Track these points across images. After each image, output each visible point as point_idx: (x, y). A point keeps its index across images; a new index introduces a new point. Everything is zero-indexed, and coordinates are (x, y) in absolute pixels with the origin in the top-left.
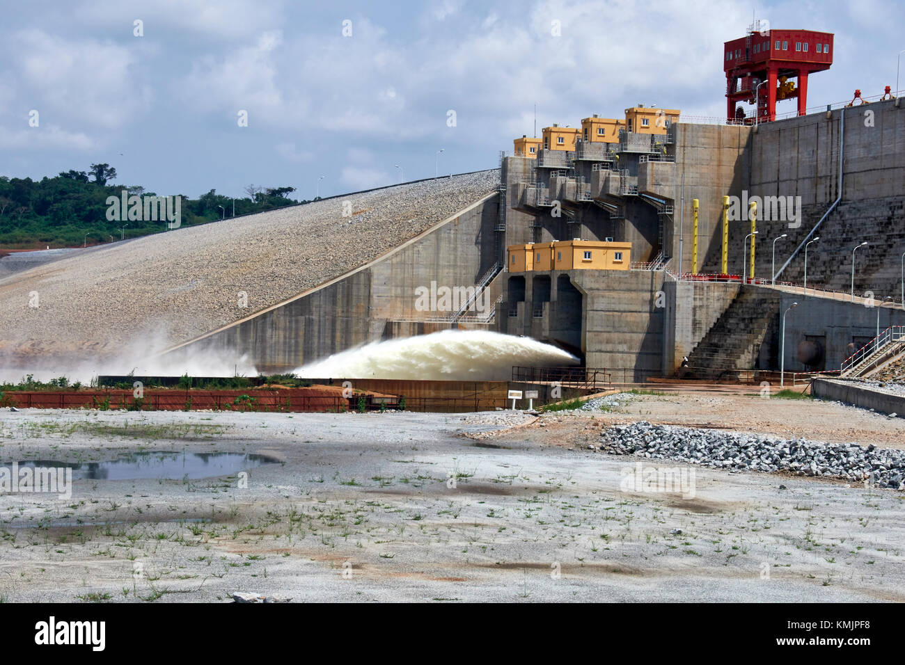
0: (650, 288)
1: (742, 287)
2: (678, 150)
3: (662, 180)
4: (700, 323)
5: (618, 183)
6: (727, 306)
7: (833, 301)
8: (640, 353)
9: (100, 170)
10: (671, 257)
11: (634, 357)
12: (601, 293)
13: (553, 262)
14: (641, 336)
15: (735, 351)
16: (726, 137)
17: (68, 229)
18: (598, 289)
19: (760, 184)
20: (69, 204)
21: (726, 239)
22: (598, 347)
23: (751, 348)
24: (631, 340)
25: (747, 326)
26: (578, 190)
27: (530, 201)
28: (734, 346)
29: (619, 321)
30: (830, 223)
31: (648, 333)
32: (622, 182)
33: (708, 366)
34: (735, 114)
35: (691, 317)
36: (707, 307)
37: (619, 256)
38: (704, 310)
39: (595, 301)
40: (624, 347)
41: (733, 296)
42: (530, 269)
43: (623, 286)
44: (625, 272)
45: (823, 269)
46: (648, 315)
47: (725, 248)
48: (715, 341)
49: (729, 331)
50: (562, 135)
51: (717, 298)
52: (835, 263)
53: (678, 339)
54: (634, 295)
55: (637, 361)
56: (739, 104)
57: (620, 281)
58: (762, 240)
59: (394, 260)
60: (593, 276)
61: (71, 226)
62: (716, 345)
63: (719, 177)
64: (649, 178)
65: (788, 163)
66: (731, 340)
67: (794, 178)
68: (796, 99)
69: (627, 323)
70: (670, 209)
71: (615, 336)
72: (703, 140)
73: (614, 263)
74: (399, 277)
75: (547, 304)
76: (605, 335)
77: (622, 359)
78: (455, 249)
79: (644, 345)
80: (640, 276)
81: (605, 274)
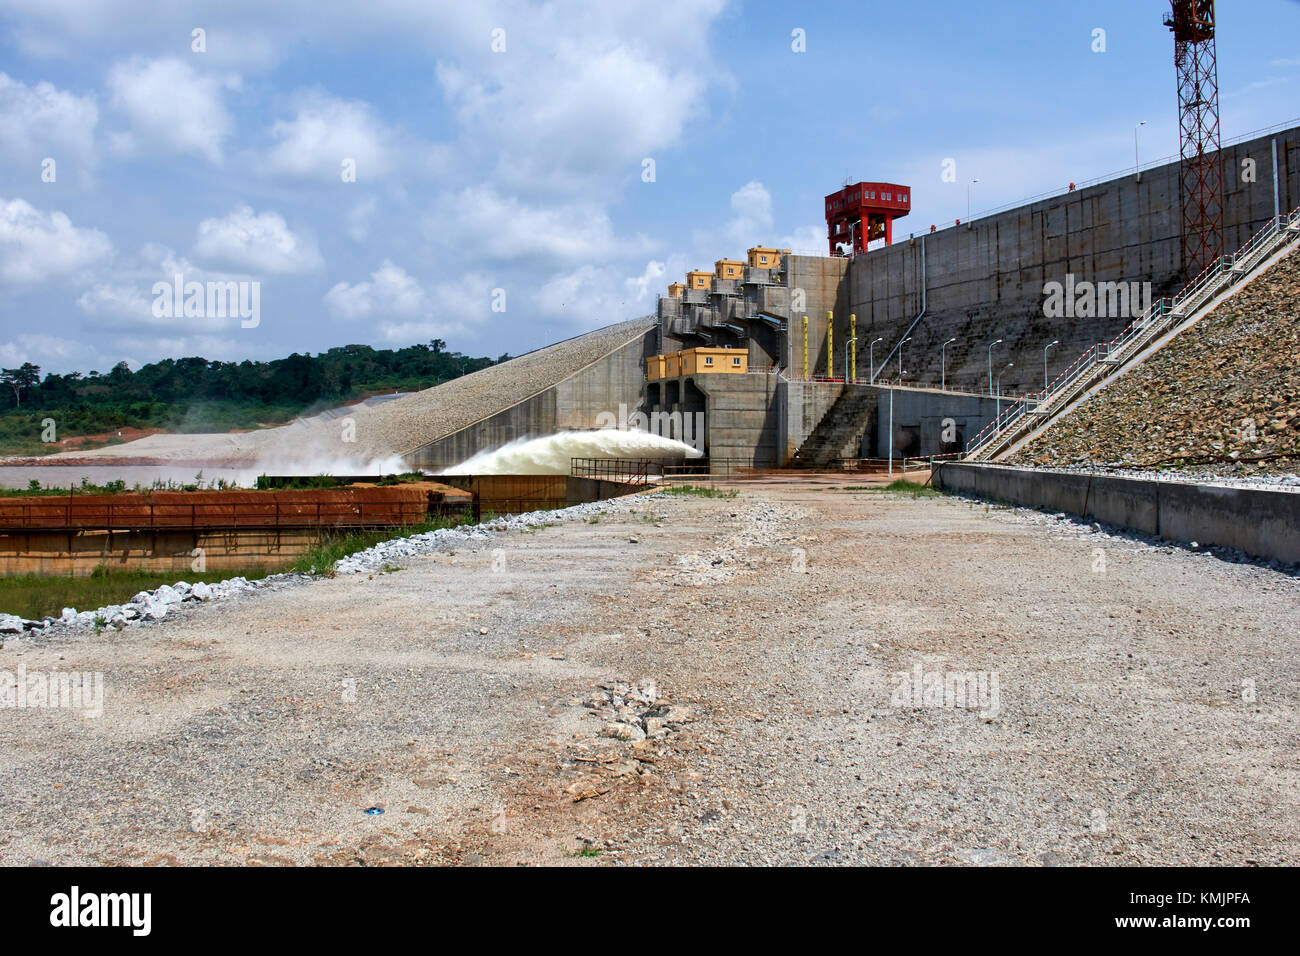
0: (765, 389)
1: (845, 386)
2: (789, 278)
3: (777, 302)
4: (809, 419)
5: (743, 309)
6: (832, 404)
7: (926, 394)
8: (757, 447)
9: (436, 343)
10: (786, 366)
11: (752, 450)
12: (722, 394)
13: (680, 369)
14: (759, 432)
15: (839, 442)
16: (828, 266)
17: (411, 380)
18: (719, 391)
19: (858, 305)
20: (411, 365)
21: (831, 348)
22: (720, 442)
23: (854, 439)
24: (750, 435)
25: (850, 420)
26: (713, 317)
27: (677, 329)
28: (839, 438)
29: (739, 418)
30: (917, 331)
31: (764, 429)
32: (746, 307)
33: (817, 456)
34: (835, 250)
35: (801, 414)
36: (816, 404)
37: (737, 361)
38: (813, 407)
39: (717, 401)
40: (743, 442)
41: (838, 395)
42: (663, 376)
43: (742, 388)
44: (743, 375)
45: (914, 369)
46: (764, 412)
47: (831, 356)
48: (823, 434)
49: (835, 425)
50: (702, 278)
51: (824, 397)
52: (924, 364)
53: (790, 433)
54: (751, 395)
55: (756, 454)
56: (838, 245)
57: (739, 383)
58: (862, 349)
59: (575, 381)
60: (714, 379)
61: (413, 379)
62: (824, 438)
63: (824, 299)
64: (766, 300)
65: (880, 285)
66: (836, 432)
67: (885, 297)
68: (883, 239)
69: (746, 421)
70: (785, 326)
71: (735, 432)
72: (810, 269)
73: (733, 367)
74: (579, 393)
75: (676, 405)
76: (726, 432)
77: (742, 451)
78: (623, 371)
79: (761, 439)
80: (757, 379)
81: (724, 377)
